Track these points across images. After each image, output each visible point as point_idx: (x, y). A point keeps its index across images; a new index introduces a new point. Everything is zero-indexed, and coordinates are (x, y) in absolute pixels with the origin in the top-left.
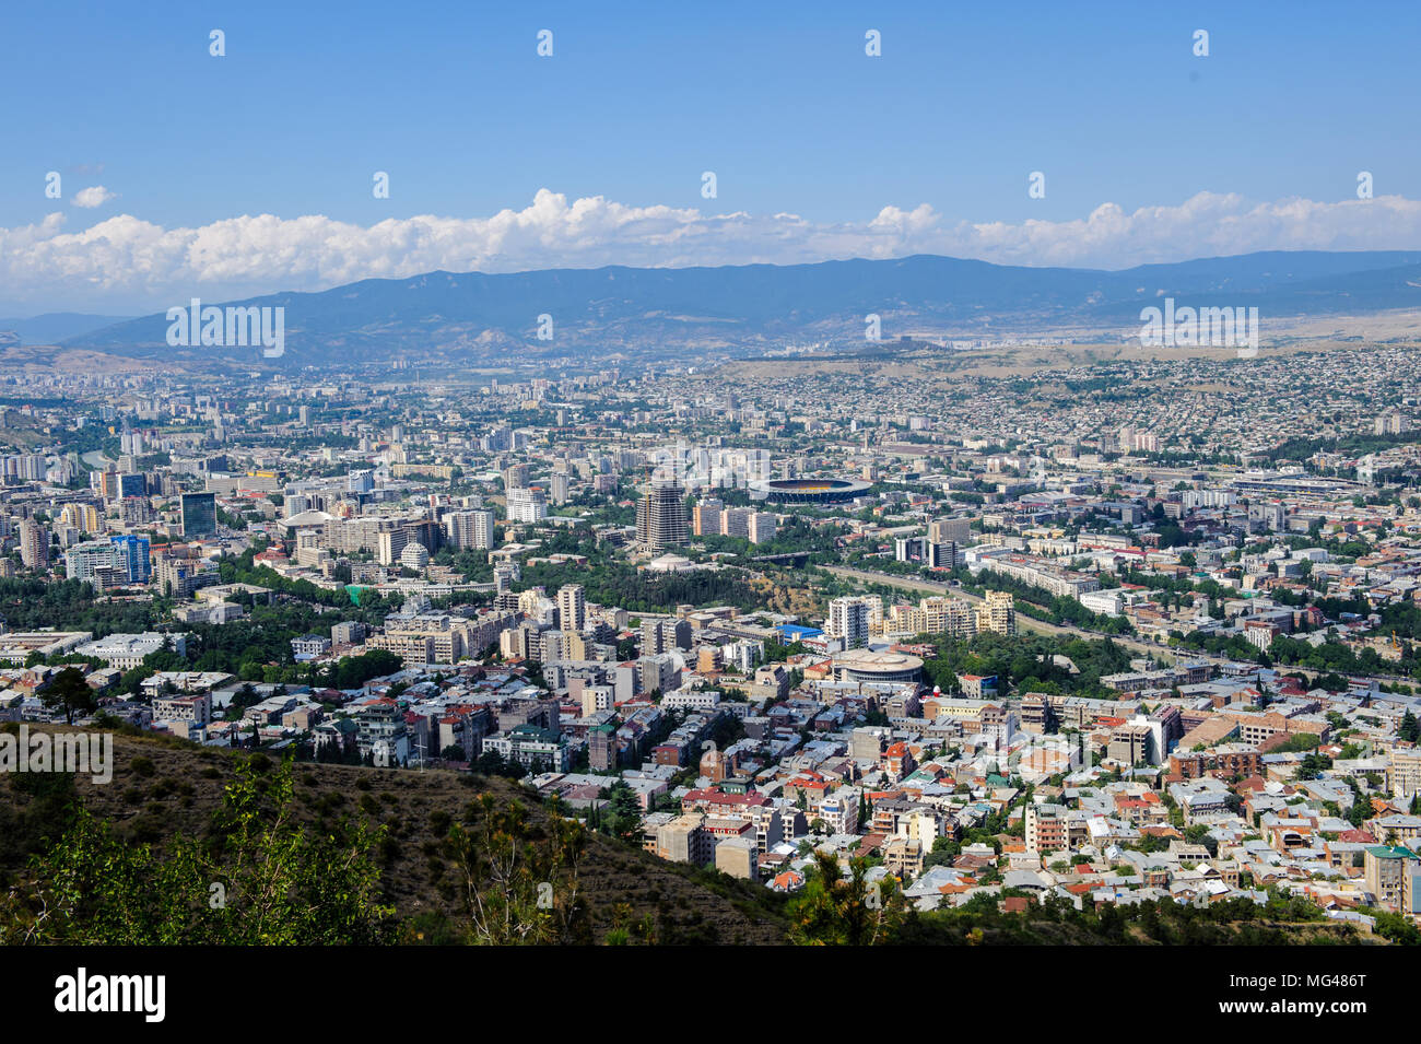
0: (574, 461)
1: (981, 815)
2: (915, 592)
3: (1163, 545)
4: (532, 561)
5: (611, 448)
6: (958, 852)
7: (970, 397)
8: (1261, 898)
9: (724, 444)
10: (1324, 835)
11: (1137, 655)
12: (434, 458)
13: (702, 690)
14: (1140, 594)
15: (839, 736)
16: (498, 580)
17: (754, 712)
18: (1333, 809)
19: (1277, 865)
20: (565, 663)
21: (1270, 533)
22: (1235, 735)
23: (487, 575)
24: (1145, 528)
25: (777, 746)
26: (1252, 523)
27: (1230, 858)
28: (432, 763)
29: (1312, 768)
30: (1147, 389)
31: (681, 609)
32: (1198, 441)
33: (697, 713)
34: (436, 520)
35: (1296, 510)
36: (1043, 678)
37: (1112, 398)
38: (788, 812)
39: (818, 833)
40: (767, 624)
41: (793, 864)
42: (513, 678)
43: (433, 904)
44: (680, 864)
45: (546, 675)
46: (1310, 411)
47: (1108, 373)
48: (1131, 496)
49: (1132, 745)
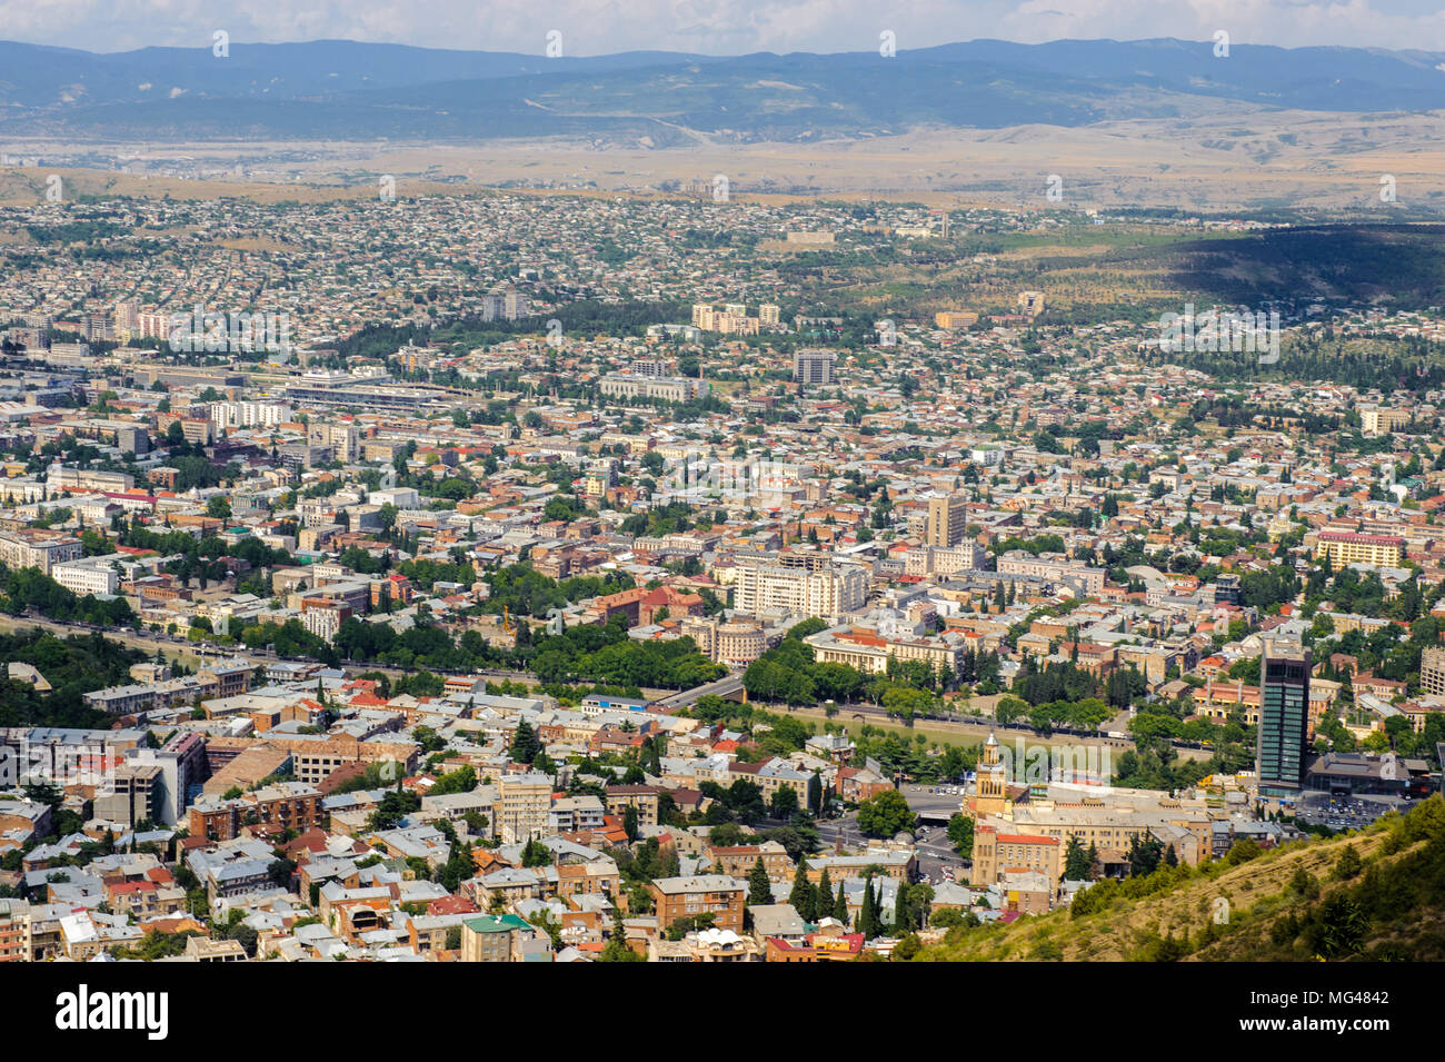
3: (183, 487)
10: (407, 908)
11: (140, 657)
14: (146, 562)
18: (420, 868)
21: (338, 466)
22: (286, 772)
24: (154, 458)
26: (314, 452)
29: (393, 812)
30: (157, 244)
35: (376, 431)
37: (102, 255)
46: (394, 284)
47: (96, 215)
48: (133, 409)
49: (132, 797)
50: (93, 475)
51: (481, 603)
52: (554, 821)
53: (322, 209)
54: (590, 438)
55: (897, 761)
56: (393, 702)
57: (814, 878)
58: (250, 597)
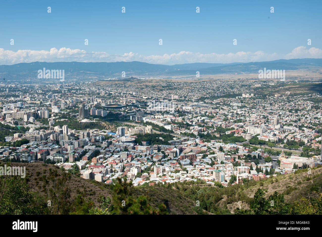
0: (66, 100)
1: (146, 168)
2: (134, 126)
3: (179, 116)
4: (57, 120)
5: (73, 98)
6: (142, 175)
7: (144, 89)
8: (195, 180)
9: (97, 97)
10: (206, 168)
12: (36, 100)
13: (92, 145)
14: (175, 126)
15: (119, 154)
16: (50, 124)
17: (102, 150)
18: (208, 164)
19: (198, 174)
20: (64, 141)
22: (191, 151)
23: (48, 123)
25: (107, 156)
27: (190, 173)
28: (36, 161)
29: (204, 157)
31: (88, 130)
32: (185, 97)
33: (91, 150)
34: (37, 112)
35: (202, 110)
36: (157, 142)
38: (109, 169)
39: (115, 172)
40: (105, 132)
41: (110, 178)
42: (53, 144)
43: (36, 190)
44: (88, 180)
45: (60, 143)
49: (173, 153)
50: (169, 115)
51: (215, 131)
52: (225, 158)
53: (196, 83)
54: (229, 111)
55: (270, 153)
56: (205, 143)
57: (259, 167)
58: (187, 130)
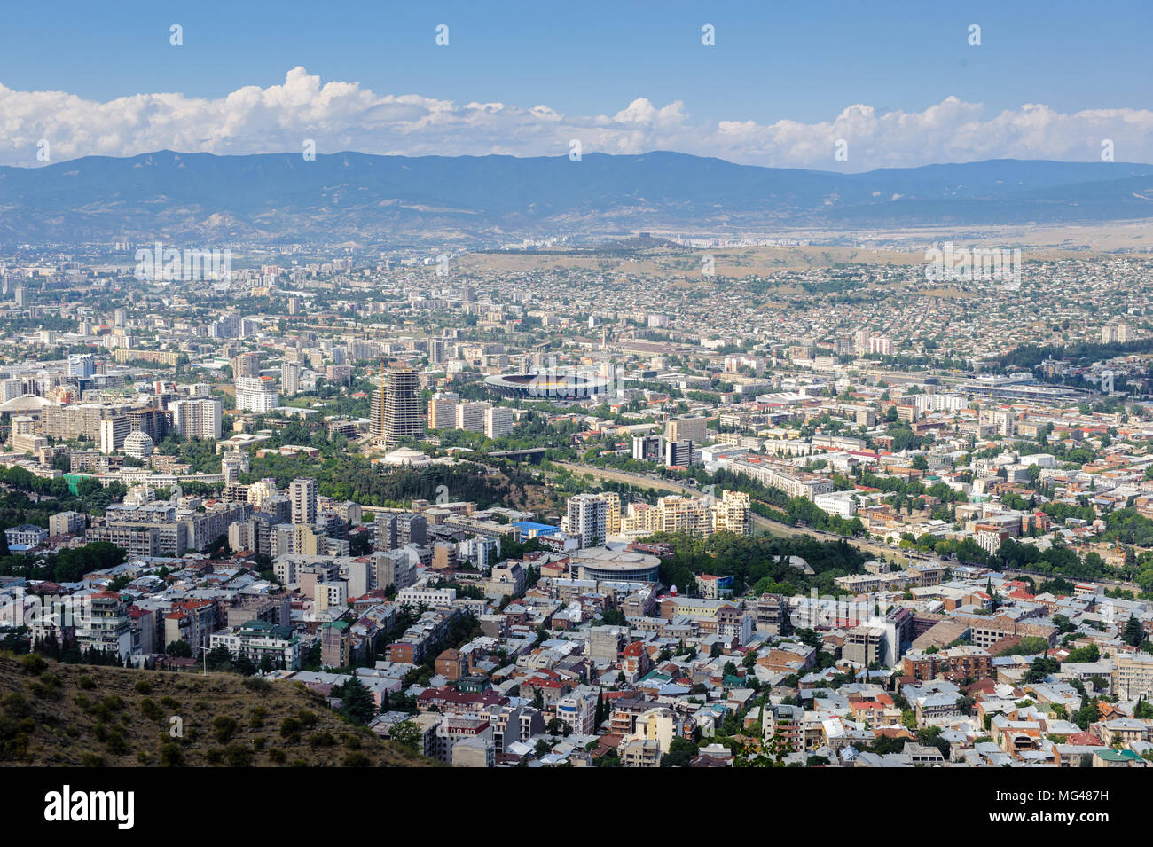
0: (305, 351)
1: (718, 716)
2: (652, 490)
3: (897, 449)
4: (262, 453)
5: (344, 338)
6: (696, 753)
7: (708, 296)
9: (461, 337)
10: (1053, 738)
11: (870, 557)
13: (438, 587)
14: (873, 496)
15: (576, 635)
16: (226, 471)
17: (490, 610)
18: (1060, 711)
20: (296, 557)
21: (1000, 438)
22: (966, 638)
23: (215, 465)
24: (879, 430)
25: (513, 645)
26: (983, 428)
29: (1041, 671)
30: (882, 293)
31: (416, 503)
32: (931, 346)
33: (433, 610)
34: (161, 408)
35: (1025, 416)
36: (779, 578)
37: (848, 301)
38: (525, 712)
39: (555, 733)
40: (503, 521)
41: (530, 764)
42: (242, 572)
46: (1039, 318)
47: (844, 275)
48: (866, 398)
49: (866, 647)
50: (840, 439)
51: (1099, 534)
56: (1039, 597)
58: (940, 522)
